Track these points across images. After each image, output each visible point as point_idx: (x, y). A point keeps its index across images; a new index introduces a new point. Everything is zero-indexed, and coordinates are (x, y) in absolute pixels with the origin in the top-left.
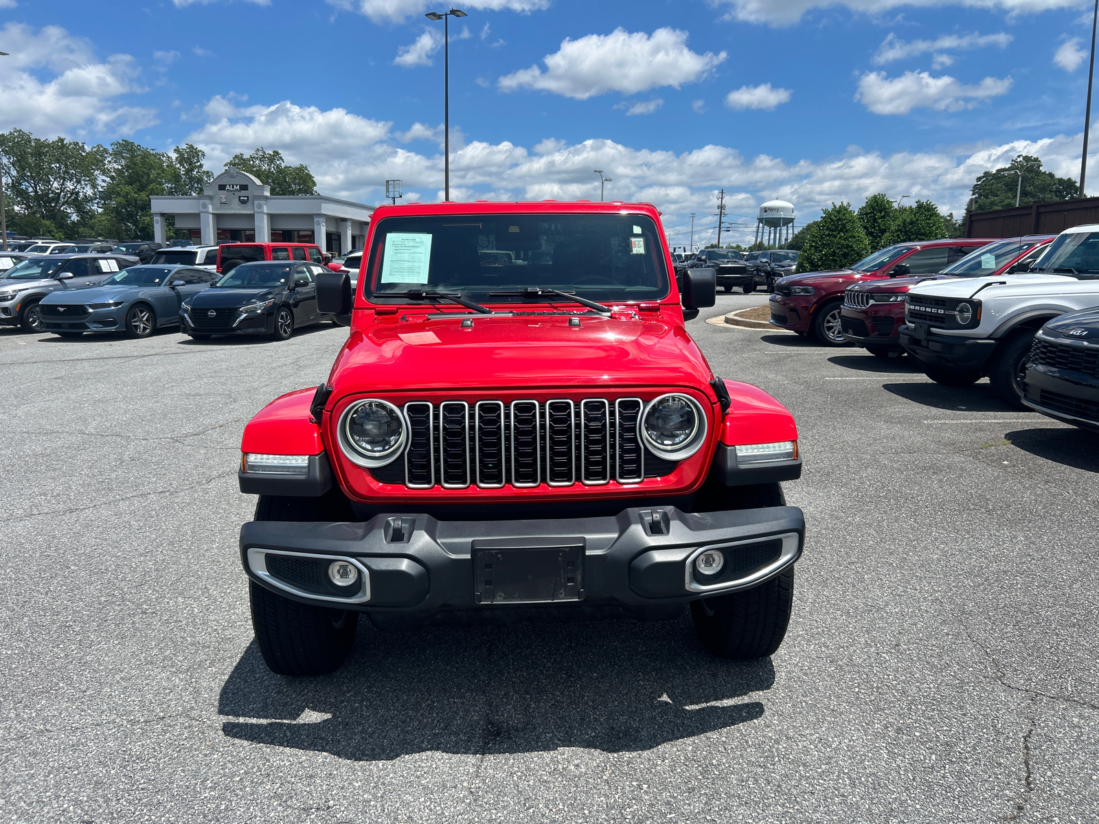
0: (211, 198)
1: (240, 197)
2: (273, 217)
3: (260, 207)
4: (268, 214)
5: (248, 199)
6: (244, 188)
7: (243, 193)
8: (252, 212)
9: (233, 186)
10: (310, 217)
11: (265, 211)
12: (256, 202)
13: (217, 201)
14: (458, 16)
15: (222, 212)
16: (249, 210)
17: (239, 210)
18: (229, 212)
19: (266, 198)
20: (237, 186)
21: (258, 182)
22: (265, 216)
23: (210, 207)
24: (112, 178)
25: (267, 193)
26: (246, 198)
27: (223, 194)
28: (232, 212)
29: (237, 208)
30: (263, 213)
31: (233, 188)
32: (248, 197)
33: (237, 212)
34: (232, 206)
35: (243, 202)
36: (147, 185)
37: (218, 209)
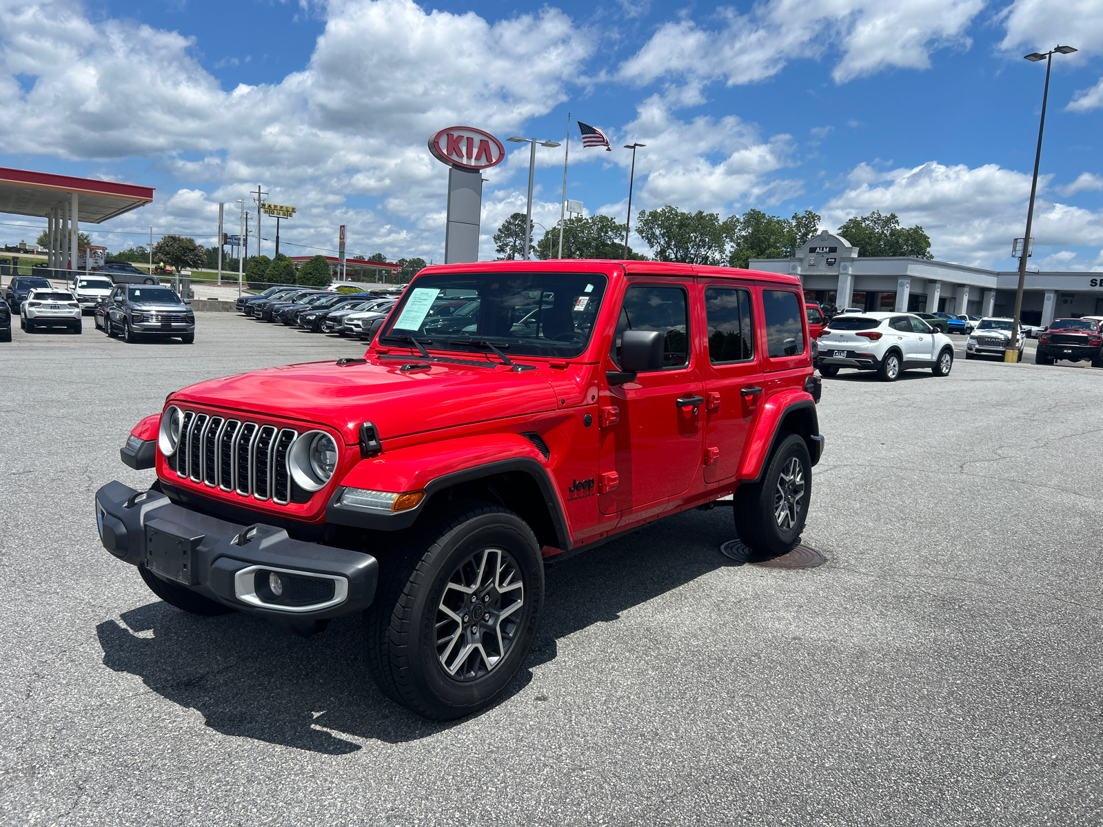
0: (801, 260)
1: (828, 259)
2: (857, 279)
3: (845, 268)
4: (852, 275)
5: (835, 261)
6: (833, 250)
7: (832, 255)
8: (837, 274)
9: (823, 248)
10: (894, 279)
11: (850, 272)
12: (842, 264)
13: (806, 263)
14: (1065, 53)
15: (809, 274)
16: (835, 271)
17: (826, 271)
18: (815, 274)
19: (853, 260)
20: (826, 248)
21: (847, 244)
22: (849, 278)
23: (799, 269)
24: (738, 245)
25: (855, 255)
26: (833, 260)
27: (813, 257)
28: (818, 273)
29: (823, 270)
30: (847, 274)
31: (823, 250)
32: (835, 259)
33: (823, 274)
34: (820, 267)
35: (830, 264)
36: (765, 249)
37: (806, 271)
